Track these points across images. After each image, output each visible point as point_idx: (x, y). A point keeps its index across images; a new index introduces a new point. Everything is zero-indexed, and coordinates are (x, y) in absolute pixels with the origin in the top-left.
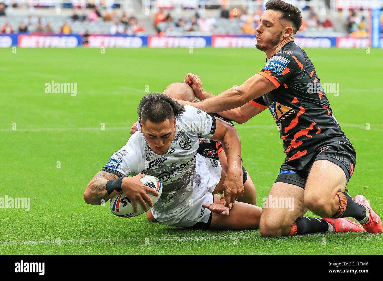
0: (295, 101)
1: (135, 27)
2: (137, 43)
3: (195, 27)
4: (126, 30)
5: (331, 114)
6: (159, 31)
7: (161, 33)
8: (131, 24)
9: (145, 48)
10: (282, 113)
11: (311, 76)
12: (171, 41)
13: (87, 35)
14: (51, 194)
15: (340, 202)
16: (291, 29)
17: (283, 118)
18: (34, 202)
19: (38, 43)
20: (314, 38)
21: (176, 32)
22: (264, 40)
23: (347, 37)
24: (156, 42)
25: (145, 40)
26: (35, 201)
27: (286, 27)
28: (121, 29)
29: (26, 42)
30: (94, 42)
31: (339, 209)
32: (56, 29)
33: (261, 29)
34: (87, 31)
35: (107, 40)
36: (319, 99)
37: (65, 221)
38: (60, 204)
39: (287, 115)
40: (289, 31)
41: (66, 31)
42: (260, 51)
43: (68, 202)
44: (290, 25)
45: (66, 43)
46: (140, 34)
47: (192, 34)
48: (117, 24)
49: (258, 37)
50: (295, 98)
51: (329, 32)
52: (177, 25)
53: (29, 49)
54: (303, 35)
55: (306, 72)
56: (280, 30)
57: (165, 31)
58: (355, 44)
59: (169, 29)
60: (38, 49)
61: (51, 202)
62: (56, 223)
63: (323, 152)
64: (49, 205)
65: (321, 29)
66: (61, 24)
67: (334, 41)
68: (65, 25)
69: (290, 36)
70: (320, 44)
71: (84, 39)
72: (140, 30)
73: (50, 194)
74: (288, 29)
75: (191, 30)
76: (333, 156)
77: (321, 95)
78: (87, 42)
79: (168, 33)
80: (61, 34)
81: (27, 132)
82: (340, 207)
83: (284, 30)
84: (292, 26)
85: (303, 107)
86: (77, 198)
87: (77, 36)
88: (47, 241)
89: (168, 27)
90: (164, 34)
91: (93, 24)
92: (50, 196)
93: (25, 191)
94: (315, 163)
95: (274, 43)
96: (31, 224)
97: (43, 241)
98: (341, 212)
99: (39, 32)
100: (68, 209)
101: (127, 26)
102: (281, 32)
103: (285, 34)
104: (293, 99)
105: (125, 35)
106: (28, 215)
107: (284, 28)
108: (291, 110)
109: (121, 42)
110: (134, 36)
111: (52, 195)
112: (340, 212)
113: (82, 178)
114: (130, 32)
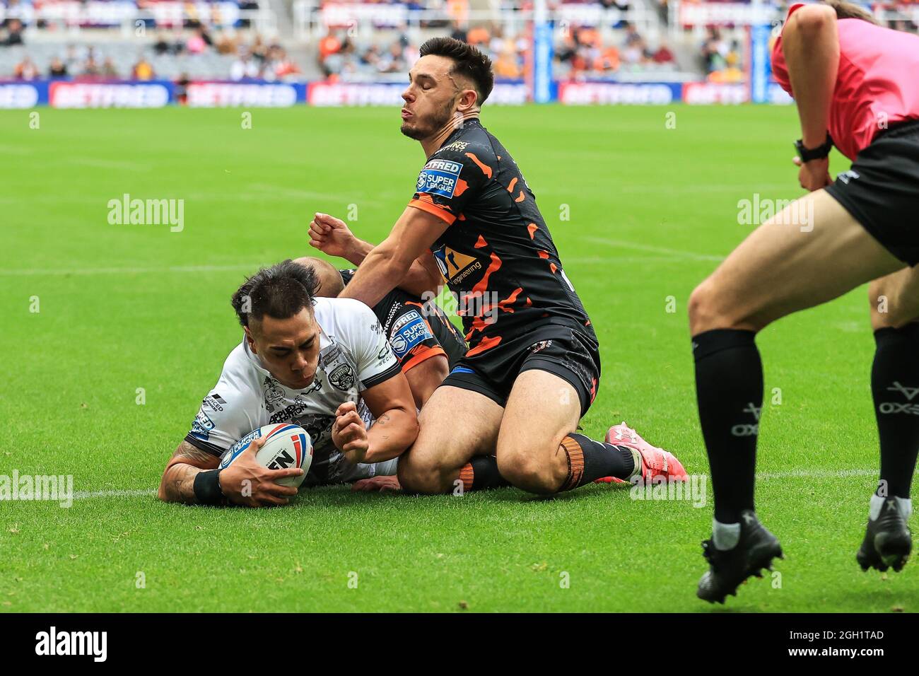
0: (481, 243)
1: (279, 66)
2: (285, 96)
3: (400, 65)
4: (262, 71)
5: (558, 272)
6: (327, 73)
7: (332, 76)
8: (272, 59)
9: (302, 108)
10: (457, 268)
11: (510, 189)
12: (352, 92)
13: (184, 82)
14: (116, 399)
15: (569, 458)
16: (472, 93)
17: (460, 279)
18: (83, 415)
19: (88, 98)
20: (640, 84)
21: (364, 74)
22: (419, 115)
23: (703, 83)
24: (323, 96)
25: (302, 92)
26: (84, 412)
27: (464, 89)
28: (252, 69)
29: (66, 96)
30: (200, 96)
31: (569, 473)
32: (124, 71)
33: (411, 94)
34: (185, 75)
35: (225, 91)
36: (529, 237)
37: (145, 452)
38: (135, 418)
39: (468, 272)
40: (470, 98)
41: (144, 74)
42: (411, 139)
43: (151, 415)
44: (470, 87)
45: (144, 97)
46: (291, 79)
47: (394, 77)
48: (244, 60)
49: (406, 110)
50: (481, 237)
51: (667, 73)
52: (364, 61)
53: (72, 111)
54: (614, 79)
55: (498, 183)
56: (452, 95)
57: (339, 73)
58: (718, 96)
59: (348, 68)
60: (89, 111)
61: (116, 415)
62: (126, 456)
63: (541, 352)
64: (113, 421)
65: (651, 65)
66: (132, 60)
67: (678, 91)
68: (142, 61)
69: (469, 109)
70: (649, 96)
71: (178, 91)
72: (291, 70)
73: (114, 398)
74: (468, 94)
75: (392, 70)
76: (561, 361)
77: (533, 228)
78: (184, 97)
79: (346, 76)
80: (134, 81)
81: (68, 276)
82: (570, 468)
83: (458, 96)
84: (474, 88)
85: (497, 255)
86: (167, 406)
87: (166, 84)
88: (110, 493)
89: (345, 64)
90: (338, 78)
91: (196, 59)
92: (115, 402)
93: (64, 393)
94: (520, 377)
95: (439, 122)
96: (78, 459)
97: (101, 493)
98: (576, 477)
99: (91, 76)
100: (151, 428)
101: (265, 64)
102: (453, 100)
103: (461, 103)
104: (476, 240)
105: (260, 82)
106: (72, 440)
107: (458, 92)
108: (473, 263)
109: (253, 95)
110: (278, 82)
111: (117, 401)
112: (572, 477)
113: (177, 367)
114: (269, 75)
